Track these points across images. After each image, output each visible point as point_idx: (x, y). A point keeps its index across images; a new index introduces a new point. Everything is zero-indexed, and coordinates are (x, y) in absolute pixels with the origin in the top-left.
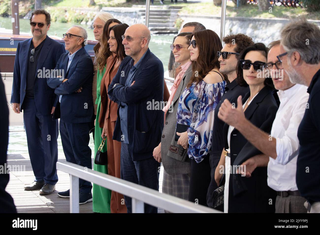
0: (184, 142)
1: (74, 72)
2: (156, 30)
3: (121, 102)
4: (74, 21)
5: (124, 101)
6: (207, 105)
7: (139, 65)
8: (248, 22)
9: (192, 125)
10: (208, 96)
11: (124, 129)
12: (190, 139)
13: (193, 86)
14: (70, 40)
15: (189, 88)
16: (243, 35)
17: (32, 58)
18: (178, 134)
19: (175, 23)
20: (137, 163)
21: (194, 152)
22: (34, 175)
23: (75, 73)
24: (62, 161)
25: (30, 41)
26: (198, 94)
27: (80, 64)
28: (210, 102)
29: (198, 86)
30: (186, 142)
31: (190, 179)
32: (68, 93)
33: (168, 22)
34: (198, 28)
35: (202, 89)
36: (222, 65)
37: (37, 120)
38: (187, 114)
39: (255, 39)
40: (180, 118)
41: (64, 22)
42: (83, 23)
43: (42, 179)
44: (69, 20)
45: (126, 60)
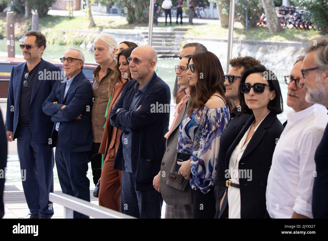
0: (186, 171)
1: (73, 97)
2: (160, 53)
3: (125, 127)
4: (72, 44)
5: (129, 126)
6: (211, 132)
7: (145, 88)
8: (258, 46)
9: (194, 153)
10: (211, 122)
11: (126, 157)
12: (193, 167)
13: (194, 112)
14: (70, 64)
15: (190, 115)
16: (250, 58)
17: (26, 83)
18: (178, 163)
19: (181, 46)
20: (139, 193)
21: (199, 182)
22: (28, 207)
23: (74, 99)
24: (58, 193)
25: (24, 65)
26: (199, 121)
27: (80, 89)
28: (214, 128)
29: (200, 112)
30: (188, 172)
31: (192, 211)
32: (68, 121)
33: (172, 45)
34: (199, 48)
35: (204, 115)
36: (227, 89)
37: (31, 149)
38: (188, 143)
39: (265, 63)
40: (180, 147)
41: (62, 44)
42: (83, 46)
43: (36, 212)
44: (68, 42)
45: (130, 84)
